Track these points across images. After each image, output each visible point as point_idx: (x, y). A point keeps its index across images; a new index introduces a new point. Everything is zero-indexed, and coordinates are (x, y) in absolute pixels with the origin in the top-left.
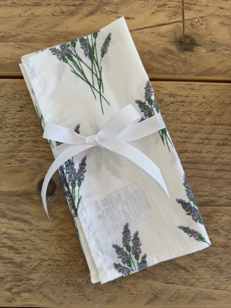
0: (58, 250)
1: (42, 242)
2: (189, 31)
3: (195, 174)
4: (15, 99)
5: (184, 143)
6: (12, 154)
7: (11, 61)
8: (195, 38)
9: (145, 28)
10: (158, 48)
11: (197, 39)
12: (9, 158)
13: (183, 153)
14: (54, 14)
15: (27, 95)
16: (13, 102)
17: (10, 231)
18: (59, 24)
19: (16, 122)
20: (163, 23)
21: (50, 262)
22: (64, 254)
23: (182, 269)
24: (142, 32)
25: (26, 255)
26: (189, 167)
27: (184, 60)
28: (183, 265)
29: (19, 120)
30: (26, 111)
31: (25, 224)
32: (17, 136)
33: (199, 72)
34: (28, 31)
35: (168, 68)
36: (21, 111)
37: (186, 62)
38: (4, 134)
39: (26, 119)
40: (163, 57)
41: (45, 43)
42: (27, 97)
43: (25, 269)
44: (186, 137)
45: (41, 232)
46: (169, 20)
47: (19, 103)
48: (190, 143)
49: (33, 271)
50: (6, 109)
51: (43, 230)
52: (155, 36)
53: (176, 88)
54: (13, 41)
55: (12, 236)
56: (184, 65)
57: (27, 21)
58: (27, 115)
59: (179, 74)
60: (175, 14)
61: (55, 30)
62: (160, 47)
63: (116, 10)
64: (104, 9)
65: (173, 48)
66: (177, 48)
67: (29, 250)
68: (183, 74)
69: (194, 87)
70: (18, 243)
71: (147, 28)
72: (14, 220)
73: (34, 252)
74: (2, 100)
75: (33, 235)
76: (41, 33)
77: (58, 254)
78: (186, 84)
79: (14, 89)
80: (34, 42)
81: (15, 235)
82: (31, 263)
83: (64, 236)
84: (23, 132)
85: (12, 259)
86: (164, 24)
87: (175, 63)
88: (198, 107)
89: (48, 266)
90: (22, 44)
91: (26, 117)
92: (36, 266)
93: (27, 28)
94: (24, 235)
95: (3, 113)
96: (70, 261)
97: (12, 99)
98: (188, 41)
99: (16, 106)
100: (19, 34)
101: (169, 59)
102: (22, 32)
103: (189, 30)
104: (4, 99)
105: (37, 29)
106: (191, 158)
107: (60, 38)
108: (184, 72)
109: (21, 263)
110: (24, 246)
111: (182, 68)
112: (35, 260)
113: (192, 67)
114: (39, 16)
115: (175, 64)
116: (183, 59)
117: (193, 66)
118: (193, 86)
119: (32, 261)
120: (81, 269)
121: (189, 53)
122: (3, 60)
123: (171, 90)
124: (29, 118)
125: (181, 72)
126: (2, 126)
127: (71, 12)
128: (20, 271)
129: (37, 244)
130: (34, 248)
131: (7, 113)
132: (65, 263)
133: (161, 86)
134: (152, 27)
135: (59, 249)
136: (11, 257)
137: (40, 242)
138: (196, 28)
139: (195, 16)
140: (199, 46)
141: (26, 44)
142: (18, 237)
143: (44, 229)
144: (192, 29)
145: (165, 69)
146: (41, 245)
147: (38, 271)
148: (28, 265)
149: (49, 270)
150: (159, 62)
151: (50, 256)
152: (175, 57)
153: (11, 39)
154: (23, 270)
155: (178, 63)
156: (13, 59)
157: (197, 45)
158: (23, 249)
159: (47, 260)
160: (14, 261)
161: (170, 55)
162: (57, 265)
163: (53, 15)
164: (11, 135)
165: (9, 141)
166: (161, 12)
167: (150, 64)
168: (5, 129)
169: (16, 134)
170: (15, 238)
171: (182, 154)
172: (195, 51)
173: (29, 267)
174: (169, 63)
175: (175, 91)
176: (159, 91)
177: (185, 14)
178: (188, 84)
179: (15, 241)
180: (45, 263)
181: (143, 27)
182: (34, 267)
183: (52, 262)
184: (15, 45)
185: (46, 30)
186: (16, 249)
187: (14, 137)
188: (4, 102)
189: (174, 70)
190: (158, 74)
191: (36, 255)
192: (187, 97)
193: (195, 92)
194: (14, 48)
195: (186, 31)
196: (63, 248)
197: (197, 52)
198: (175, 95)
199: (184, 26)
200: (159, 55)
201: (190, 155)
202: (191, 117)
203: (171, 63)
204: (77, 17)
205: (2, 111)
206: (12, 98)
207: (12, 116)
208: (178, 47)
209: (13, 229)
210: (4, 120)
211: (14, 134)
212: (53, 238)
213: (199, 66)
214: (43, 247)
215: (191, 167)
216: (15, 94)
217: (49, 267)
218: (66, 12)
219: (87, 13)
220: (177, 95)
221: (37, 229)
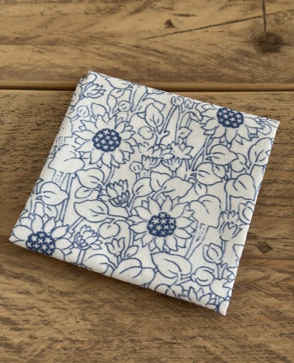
0: (80, 323)
1: (56, 311)
2: (273, 28)
3: (290, 213)
4: (30, 114)
5: (272, 171)
6: (20, 184)
7: (27, 68)
8: (282, 36)
9: (210, 26)
10: (229, 50)
11: (285, 37)
12: (16, 191)
13: (271, 184)
14: (88, 11)
15: (47, 109)
16: (27, 119)
17: (7, 295)
18: (94, 24)
19: (30, 143)
20: (235, 20)
21: (67, 344)
22: (90, 330)
23: (280, 359)
24: (206, 31)
25: (28, 333)
26: (282, 204)
27: (267, 64)
28: (282, 352)
29: (35, 142)
30: (44, 130)
31: (31, 284)
32: (29, 161)
33: (290, 77)
34: (52, 32)
35: (244, 74)
36: (38, 130)
37: (270, 65)
38: (11, 158)
39: (45, 140)
40: (237, 61)
41: (75, 46)
42: (46, 112)
43: (25, 355)
44: (274, 162)
45: (55, 296)
46: (244, 15)
47: (36, 120)
48: (281, 170)
49: (37, 358)
50: (17, 127)
51: (58, 292)
52: (225, 35)
53: (256, 99)
54: (30, 44)
55: (9, 302)
56: (267, 70)
57: (52, 20)
58: (46, 135)
59: (259, 82)
60: (253, 8)
61: (88, 30)
62: (231, 49)
63: (171, 6)
64: (155, 5)
65: (251, 49)
66: (255, 49)
67: (34, 324)
68: (267, 81)
69: (283, 98)
70: (18, 312)
71: (214, 26)
72: (15, 278)
73: (41, 327)
74: (12, 115)
75: (43, 300)
76: (70, 34)
77: (80, 330)
78: (270, 94)
79: (29, 103)
80: (60, 45)
81: (14, 301)
82: (35, 346)
83: (91, 302)
84: (39, 157)
85: (6, 339)
86: (237, 21)
87: (253, 68)
88: (289, 122)
89: (62, 350)
90: (42, 47)
91: (45, 138)
92: (43, 350)
93: (50, 28)
94: (28, 301)
95: (11, 132)
96: (98, 342)
97: (26, 115)
98: (271, 40)
99: (31, 124)
100: (40, 36)
101: (245, 63)
102: (45, 33)
103: (273, 26)
104: (14, 114)
105: (64, 29)
106: (283, 190)
107: (94, 40)
108: (267, 78)
109: (20, 345)
110: (27, 317)
111: (265, 73)
112: (43, 340)
113: (278, 72)
114: (68, 14)
115: (253, 70)
116: (265, 62)
117: (280, 70)
118: (281, 95)
119: (36, 343)
120: (115, 355)
121: (275, 55)
122: (16, 66)
123: (249, 101)
124: (47, 138)
125: (263, 78)
126: (9, 148)
127: (111, 9)
128: (16, 359)
129: (47, 314)
130: (42, 322)
131: (18, 132)
132: (90, 346)
133: (235, 97)
134: (220, 25)
135: (82, 323)
136: (5, 336)
137: (53, 310)
138: (283, 23)
139: (281, 10)
140: (288, 45)
141: (49, 47)
142: (18, 304)
143: (60, 291)
144: (277, 26)
145: (240, 75)
146: (53, 317)
147: (46, 359)
148: (31, 349)
149: (64, 358)
150: (231, 67)
151: (66, 333)
152: (254, 60)
153: (29, 41)
154: (21, 358)
155: (258, 68)
156: (31, 65)
157: (285, 44)
158: (26, 323)
159: (61, 341)
160: (8, 342)
161: (246, 58)
162: (78, 349)
163: (86, 13)
164: (21, 160)
165: (18, 169)
166: (232, 7)
167: (219, 70)
168: (13, 152)
169: (29, 160)
170: (14, 306)
171: (269, 185)
172: (282, 51)
173: (31, 352)
174: (245, 68)
175: (254, 103)
176: (232, 103)
177: (267, 8)
178: (273, 94)
179: (14, 310)
180: (58, 346)
181: (208, 25)
182: (40, 351)
183: (69, 343)
184: (33, 49)
185: (76, 30)
186: (14, 323)
187: (25, 162)
188: (14, 118)
189: (253, 77)
190: (230, 83)
191: (44, 332)
192: (273, 110)
193: (283, 103)
194: (33, 52)
195: (268, 28)
196: (88, 320)
197: (285, 52)
198: (256, 108)
199: (265, 22)
200: (231, 59)
201: (281, 187)
202: (281, 136)
203: (249, 68)
204: (118, 15)
205: (10, 129)
206: (26, 113)
207: (24, 136)
208: (258, 48)
209: (11, 291)
210: (13, 140)
211: (26, 159)
212: (74, 305)
213: (288, 71)
214: (57, 320)
215: (285, 204)
216: (30, 108)
217: (65, 352)
218: (104, 10)
219: (132, 10)
220: (258, 109)
221: (49, 291)
